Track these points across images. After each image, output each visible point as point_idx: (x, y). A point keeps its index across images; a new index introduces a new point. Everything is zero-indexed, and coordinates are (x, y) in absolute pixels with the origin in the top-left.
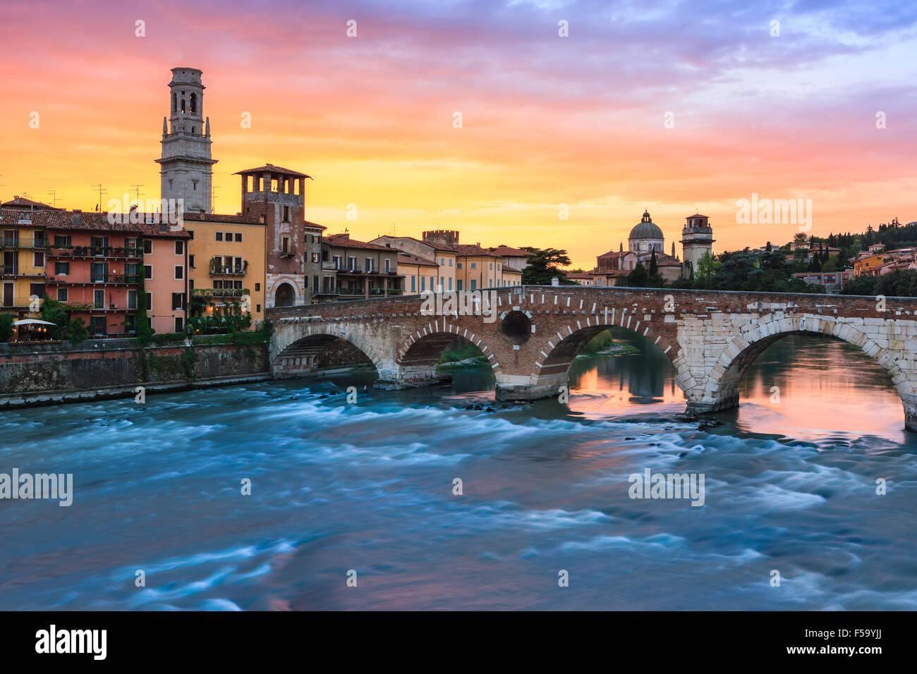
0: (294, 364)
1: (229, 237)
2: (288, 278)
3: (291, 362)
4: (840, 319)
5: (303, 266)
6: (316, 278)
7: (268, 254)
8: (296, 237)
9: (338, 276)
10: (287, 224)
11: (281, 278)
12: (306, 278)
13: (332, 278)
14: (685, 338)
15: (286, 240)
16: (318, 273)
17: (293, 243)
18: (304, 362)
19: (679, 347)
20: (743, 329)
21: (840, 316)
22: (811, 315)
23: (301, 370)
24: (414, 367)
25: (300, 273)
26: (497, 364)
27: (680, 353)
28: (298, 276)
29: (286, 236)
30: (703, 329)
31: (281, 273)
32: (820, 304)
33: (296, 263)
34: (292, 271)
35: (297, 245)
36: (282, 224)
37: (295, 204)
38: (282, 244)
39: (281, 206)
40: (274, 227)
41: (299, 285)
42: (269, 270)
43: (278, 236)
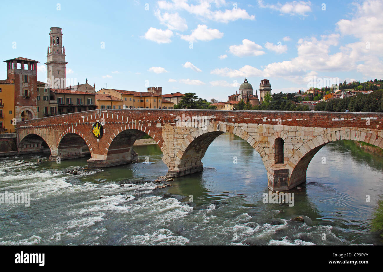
2: (28, 108)
4: (236, 124)
6: (46, 108)
7: (16, 98)
8: (32, 89)
9: (59, 107)
10: (27, 84)
11: (24, 108)
12: (38, 108)
13: (56, 108)
14: (166, 136)
15: (26, 91)
16: (47, 105)
17: (31, 92)
19: (163, 141)
20: (191, 131)
21: (236, 123)
22: (222, 122)
24: (67, 149)
26: (91, 149)
27: (163, 144)
29: (26, 89)
30: (173, 131)
31: (24, 106)
32: (226, 116)
33: (33, 101)
34: (30, 105)
35: (33, 93)
36: (24, 84)
37: (31, 74)
38: (24, 92)
39: (23, 75)
40: (19, 85)
41: (34, 111)
42: (16, 105)
43: (22, 89)
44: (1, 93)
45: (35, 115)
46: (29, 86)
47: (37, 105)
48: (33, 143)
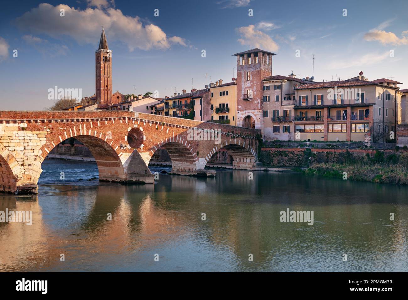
0: (243, 162)
1: (224, 93)
2: (250, 112)
5: (259, 105)
6: (277, 111)
7: (238, 100)
10: (249, 82)
12: (265, 112)
13: (290, 111)
16: (279, 108)
17: (253, 92)
18: (249, 160)
23: (247, 165)
25: (258, 109)
28: (256, 111)
31: (245, 110)
33: (255, 103)
34: (252, 107)
35: (255, 93)
36: (246, 82)
38: (246, 93)
39: (245, 72)
40: (241, 85)
41: (256, 116)
42: (238, 109)
43: (244, 90)
44: (227, 96)
45: (258, 122)
47: (261, 108)
48: (244, 156)
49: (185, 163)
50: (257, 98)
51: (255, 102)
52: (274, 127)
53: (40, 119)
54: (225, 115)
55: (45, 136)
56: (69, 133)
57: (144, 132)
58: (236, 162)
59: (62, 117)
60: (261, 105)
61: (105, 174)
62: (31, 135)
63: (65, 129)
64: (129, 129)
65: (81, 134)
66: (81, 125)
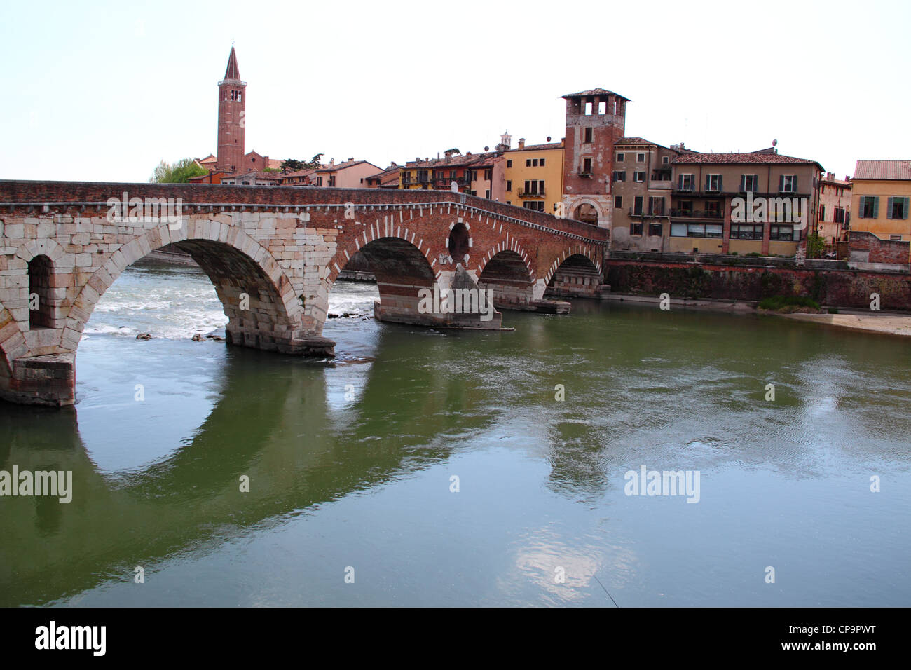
0: (577, 283)
1: (535, 163)
2: (589, 198)
3: (573, 281)
5: (608, 186)
6: (639, 200)
7: (566, 176)
8: (600, 157)
9: (675, 197)
10: (588, 145)
11: (581, 199)
12: (618, 199)
13: (663, 199)
15: (587, 162)
16: (642, 193)
17: (596, 163)
18: (587, 282)
23: (583, 290)
25: (605, 194)
28: (601, 196)
29: (588, 157)
31: (580, 194)
33: (600, 183)
34: (594, 190)
35: (601, 165)
36: (583, 146)
37: (600, 124)
38: (583, 165)
39: (581, 129)
40: (573, 150)
41: (602, 206)
42: (565, 192)
43: (578, 158)
44: (542, 167)
45: (603, 215)
46: (594, 151)
47: (611, 191)
48: (579, 274)
49: (510, 287)
50: (605, 175)
51: (600, 181)
52: (632, 224)
53: (331, 205)
54: (537, 201)
55: (335, 239)
56: (369, 234)
57: (470, 232)
58: (562, 284)
59: (362, 200)
60: (611, 187)
61: (397, 309)
62: (315, 237)
63: (364, 224)
64: (452, 226)
65: (387, 236)
66: (386, 217)
